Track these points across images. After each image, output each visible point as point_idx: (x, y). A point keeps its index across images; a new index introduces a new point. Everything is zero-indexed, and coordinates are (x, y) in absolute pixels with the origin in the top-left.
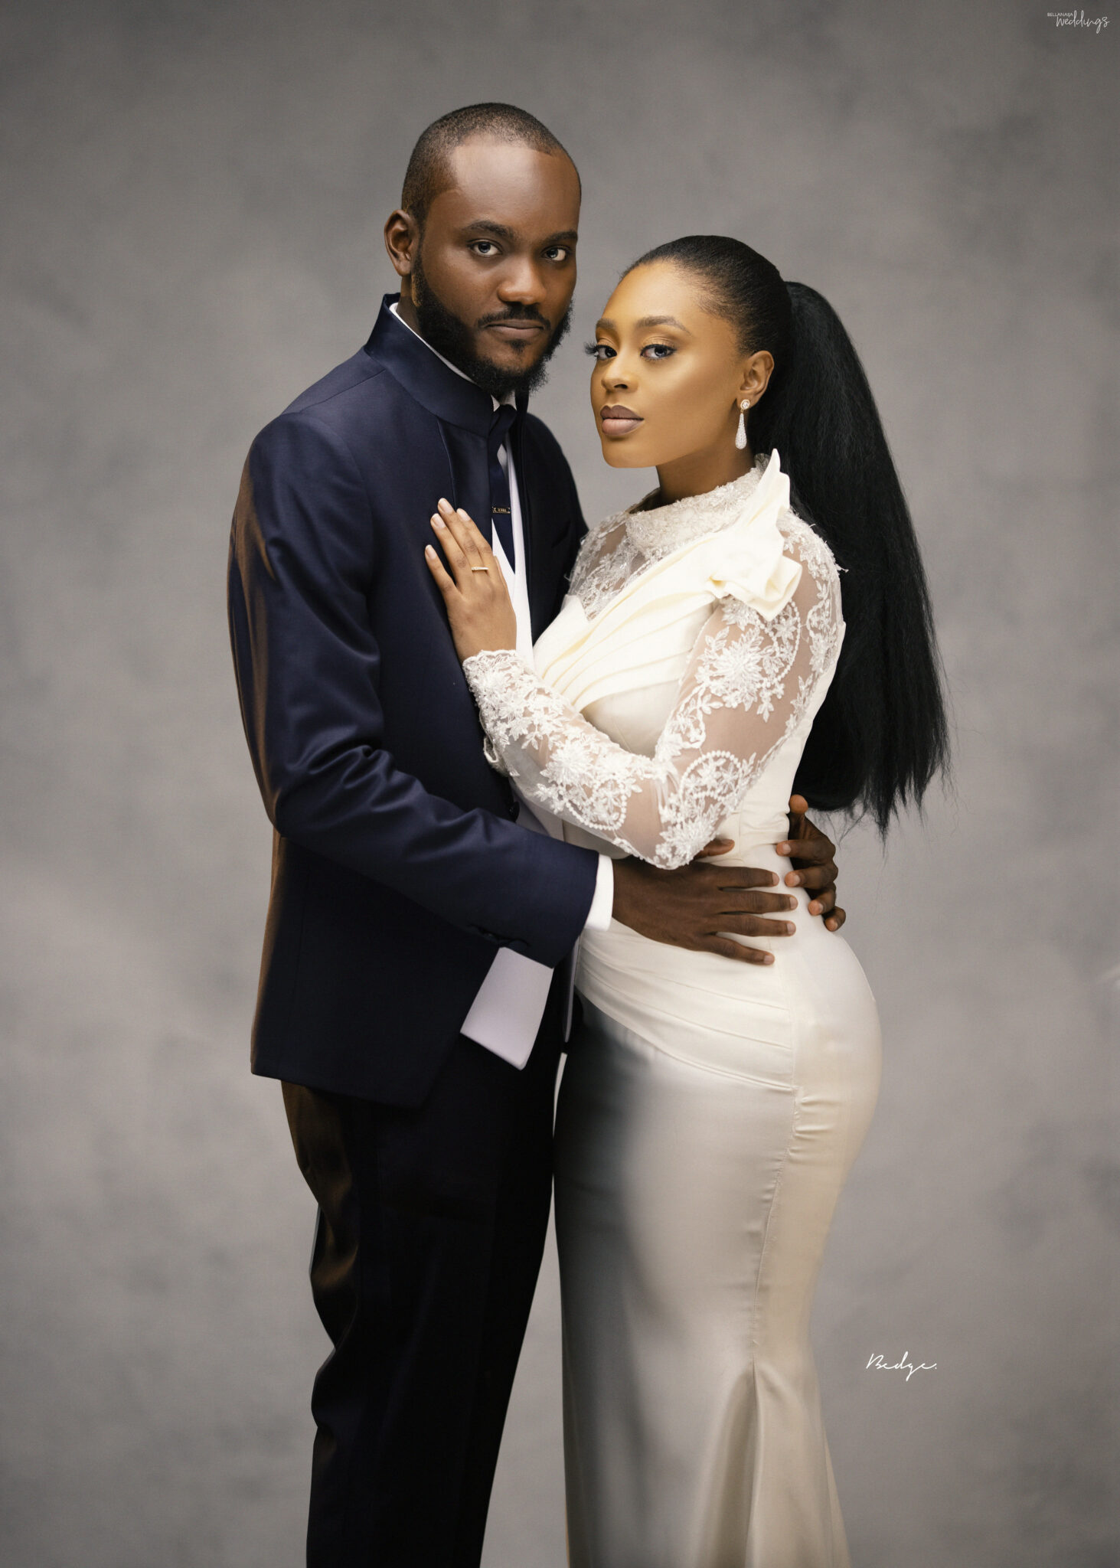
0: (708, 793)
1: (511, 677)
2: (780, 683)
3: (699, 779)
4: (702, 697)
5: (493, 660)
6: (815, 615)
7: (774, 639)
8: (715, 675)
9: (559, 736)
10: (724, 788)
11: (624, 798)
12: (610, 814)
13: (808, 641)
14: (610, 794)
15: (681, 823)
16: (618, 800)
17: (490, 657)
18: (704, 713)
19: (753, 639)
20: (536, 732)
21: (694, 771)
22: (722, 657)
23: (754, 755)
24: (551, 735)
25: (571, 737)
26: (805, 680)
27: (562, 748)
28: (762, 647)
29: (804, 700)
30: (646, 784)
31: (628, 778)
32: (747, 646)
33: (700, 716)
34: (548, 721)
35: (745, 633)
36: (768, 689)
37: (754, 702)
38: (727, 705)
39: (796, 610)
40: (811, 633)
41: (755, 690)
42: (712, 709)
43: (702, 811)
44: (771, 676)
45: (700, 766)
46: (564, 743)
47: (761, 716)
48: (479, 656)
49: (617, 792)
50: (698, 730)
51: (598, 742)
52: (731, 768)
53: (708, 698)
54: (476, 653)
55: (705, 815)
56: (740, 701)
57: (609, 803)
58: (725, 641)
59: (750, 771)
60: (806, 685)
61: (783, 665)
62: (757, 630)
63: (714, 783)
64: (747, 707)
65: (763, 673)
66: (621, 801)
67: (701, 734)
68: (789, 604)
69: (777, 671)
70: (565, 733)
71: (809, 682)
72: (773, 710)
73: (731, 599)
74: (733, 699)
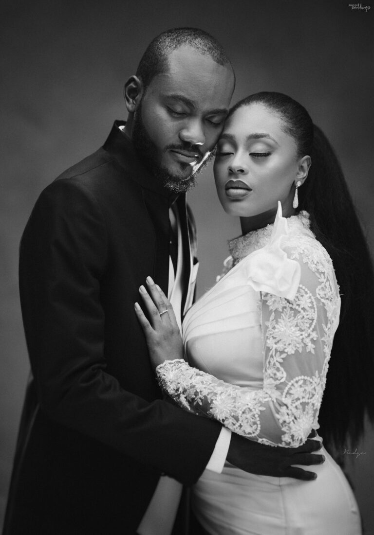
0: (301, 401)
3: (292, 396)
4: (275, 354)
5: (173, 365)
6: (321, 291)
7: (300, 309)
8: (277, 341)
9: (213, 394)
10: (309, 394)
11: (256, 416)
12: (251, 427)
14: (249, 416)
15: (293, 421)
16: (253, 417)
17: (170, 363)
18: (280, 363)
19: (288, 314)
20: (200, 396)
21: (288, 393)
22: (276, 330)
23: (317, 372)
24: (208, 395)
25: (219, 392)
27: (216, 400)
28: (295, 316)
29: (329, 336)
30: (266, 405)
31: (256, 404)
32: (287, 319)
34: (205, 388)
36: (307, 337)
37: (302, 347)
38: (289, 353)
39: (306, 290)
40: (322, 300)
41: (300, 341)
42: (283, 358)
43: (302, 411)
45: (290, 389)
46: (216, 397)
47: (310, 352)
48: (164, 364)
49: (252, 413)
50: (281, 372)
51: (234, 391)
52: (308, 383)
53: (278, 353)
54: (162, 362)
55: (304, 413)
56: (295, 349)
57: (249, 421)
58: (275, 321)
59: (319, 381)
60: (328, 327)
61: (311, 321)
62: (288, 308)
63: (302, 394)
64: (301, 350)
66: (256, 418)
67: (283, 374)
69: (308, 325)
70: (215, 391)
72: (314, 347)
73: (269, 295)
74: (291, 349)
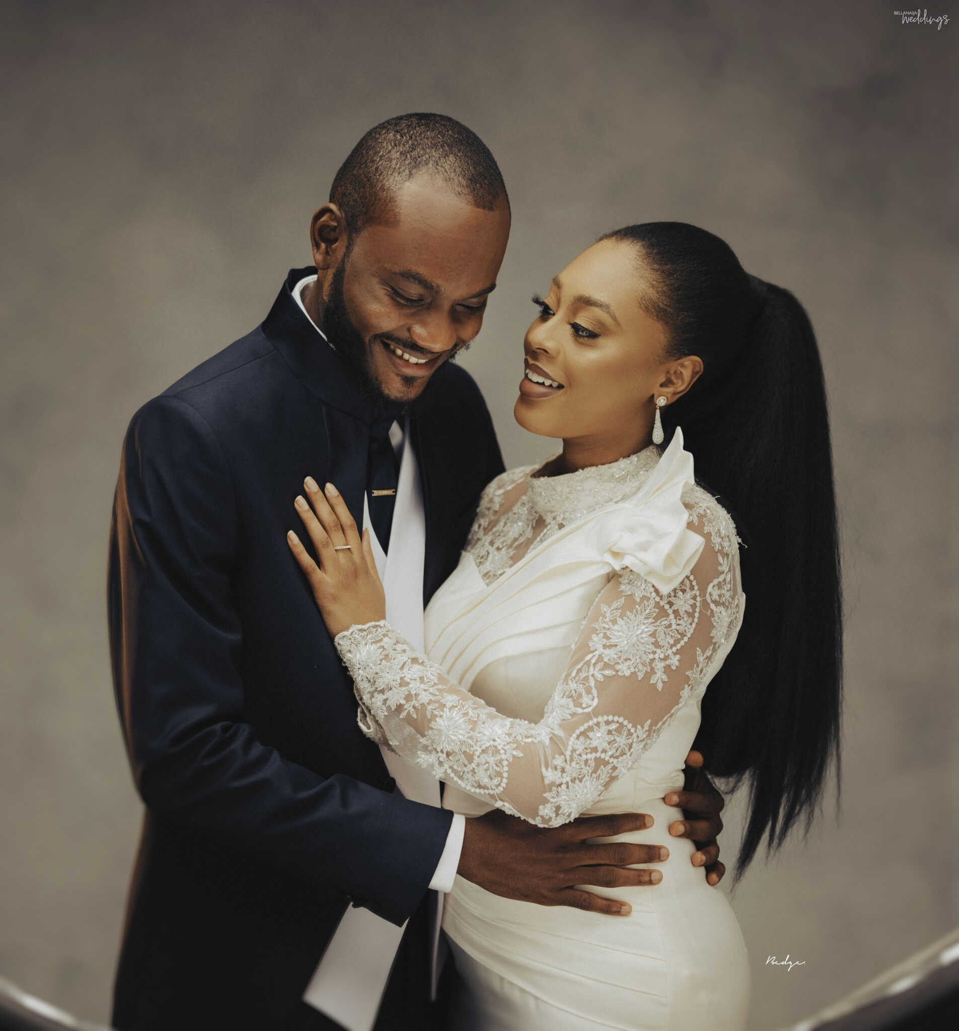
0: (598, 755)
1: (384, 649)
2: (675, 654)
3: (589, 741)
4: (595, 664)
5: (365, 633)
6: (716, 588)
7: (670, 611)
8: (608, 644)
9: (437, 705)
10: (617, 751)
11: (505, 763)
12: (492, 779)
13: (709, 613)
14: (491, 760)
15: (567, 783)
16: (499, 765)
17: (361, 630)
18: (595, 680)
19: (647, 611)
20: (414, 702)
21: (583, 734)
22: (616, 627)
23: (649, 722)
24: (428, 704)
25: (449, 704)
26: (703, 652)
27: (441, 716)
28: (656, 619)
29: (702, 671)
30: (527, 748)
31: (508, 743)
32: (641, 618)
33: (592, 683)
34: (425, 690)
35: (639, 605)
36: (661, 660)
37: (646, 672)
38: (620, 673)
39: (694, 583)
40: (712, 606)
41: (648, 660)
42: (604, 676)
43: (590, 771)
44: (665, 648)
45: (591, 729)
46: (443, 711)
47: (654, 684)
48: (350, 631)
49: (498, 757)
50: (590, 696)
52: (624, 732)
53: (601, 664)
54: (347, 629)
55: (594, 775)
56: (632, 670)
57: (491, 769)
58: (620, 611)
59: (645, 736)
60: (705, 656)
61: (679, 637)
62: (652, 602)
63: (605, 745)
64: (640, 676)
65: (656, 644)
66: (503, 766)
67: (593, 700)
68: (688, 577)
69: (672, 642)
70: (443, 701)
71: (708, 653)
72: (666, 680)
73: (628, 570)
74: (625, 668)
